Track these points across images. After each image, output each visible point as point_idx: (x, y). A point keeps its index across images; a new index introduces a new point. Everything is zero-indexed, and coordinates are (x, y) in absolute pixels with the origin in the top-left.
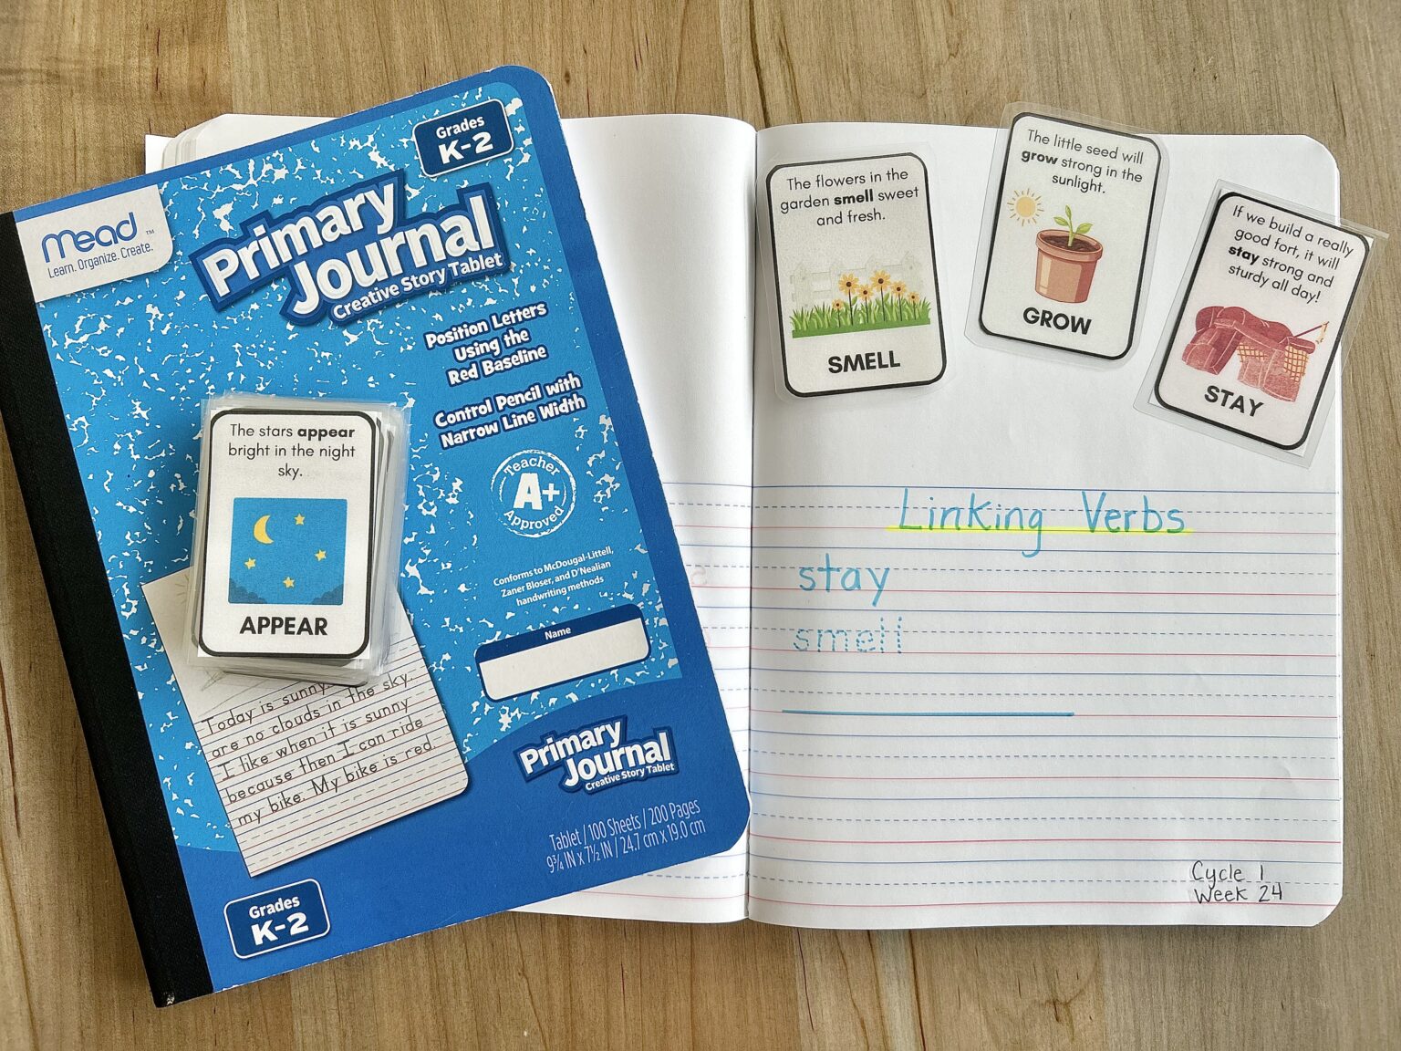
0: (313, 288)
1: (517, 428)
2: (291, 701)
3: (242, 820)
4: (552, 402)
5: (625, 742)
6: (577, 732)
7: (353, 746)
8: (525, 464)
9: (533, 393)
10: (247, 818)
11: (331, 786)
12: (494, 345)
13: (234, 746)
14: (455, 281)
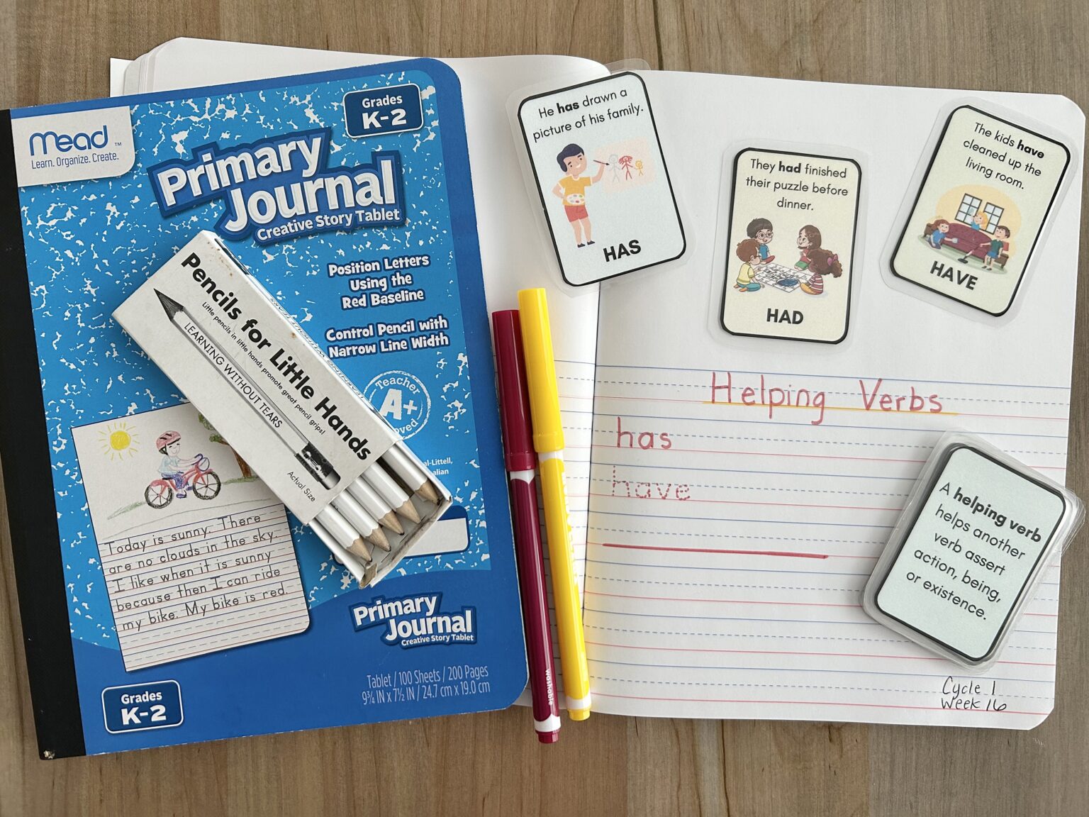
0: (244, 211)
1: (391, 352)
2: (178, 538)
3: (126, 626)
4: (422, 336)
5: (437, 613)
6: (401, 599)
7: (222, 582)
8: (393, 381)
9: (409, 327)
10: (130, 625)
11: (200, 610)
12: (383, 283)
13: (128, 567)
14: (360, 225)
